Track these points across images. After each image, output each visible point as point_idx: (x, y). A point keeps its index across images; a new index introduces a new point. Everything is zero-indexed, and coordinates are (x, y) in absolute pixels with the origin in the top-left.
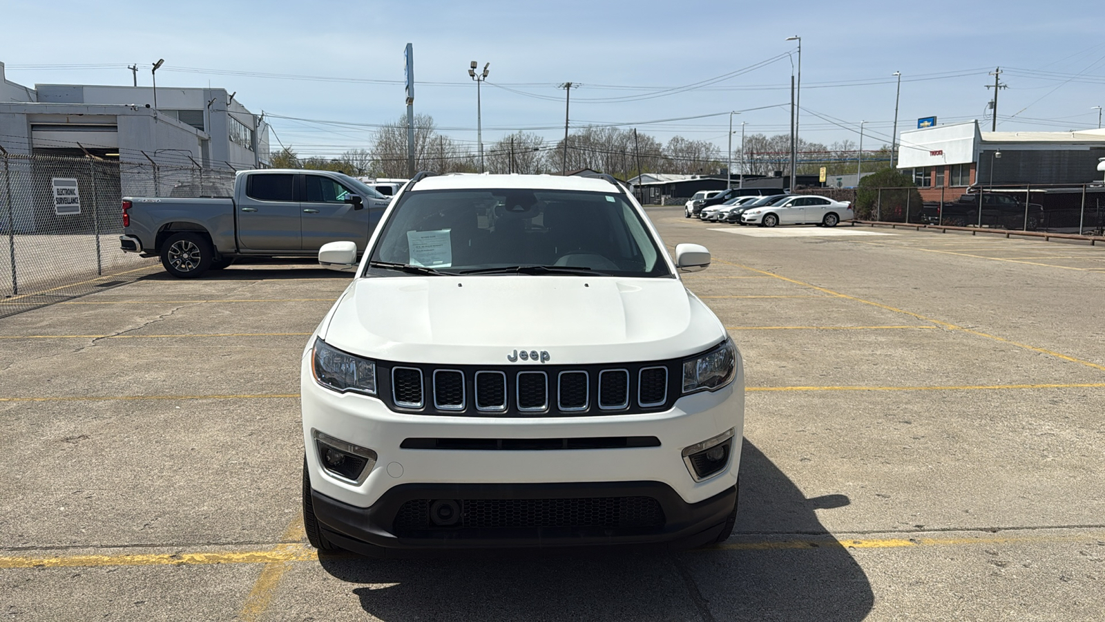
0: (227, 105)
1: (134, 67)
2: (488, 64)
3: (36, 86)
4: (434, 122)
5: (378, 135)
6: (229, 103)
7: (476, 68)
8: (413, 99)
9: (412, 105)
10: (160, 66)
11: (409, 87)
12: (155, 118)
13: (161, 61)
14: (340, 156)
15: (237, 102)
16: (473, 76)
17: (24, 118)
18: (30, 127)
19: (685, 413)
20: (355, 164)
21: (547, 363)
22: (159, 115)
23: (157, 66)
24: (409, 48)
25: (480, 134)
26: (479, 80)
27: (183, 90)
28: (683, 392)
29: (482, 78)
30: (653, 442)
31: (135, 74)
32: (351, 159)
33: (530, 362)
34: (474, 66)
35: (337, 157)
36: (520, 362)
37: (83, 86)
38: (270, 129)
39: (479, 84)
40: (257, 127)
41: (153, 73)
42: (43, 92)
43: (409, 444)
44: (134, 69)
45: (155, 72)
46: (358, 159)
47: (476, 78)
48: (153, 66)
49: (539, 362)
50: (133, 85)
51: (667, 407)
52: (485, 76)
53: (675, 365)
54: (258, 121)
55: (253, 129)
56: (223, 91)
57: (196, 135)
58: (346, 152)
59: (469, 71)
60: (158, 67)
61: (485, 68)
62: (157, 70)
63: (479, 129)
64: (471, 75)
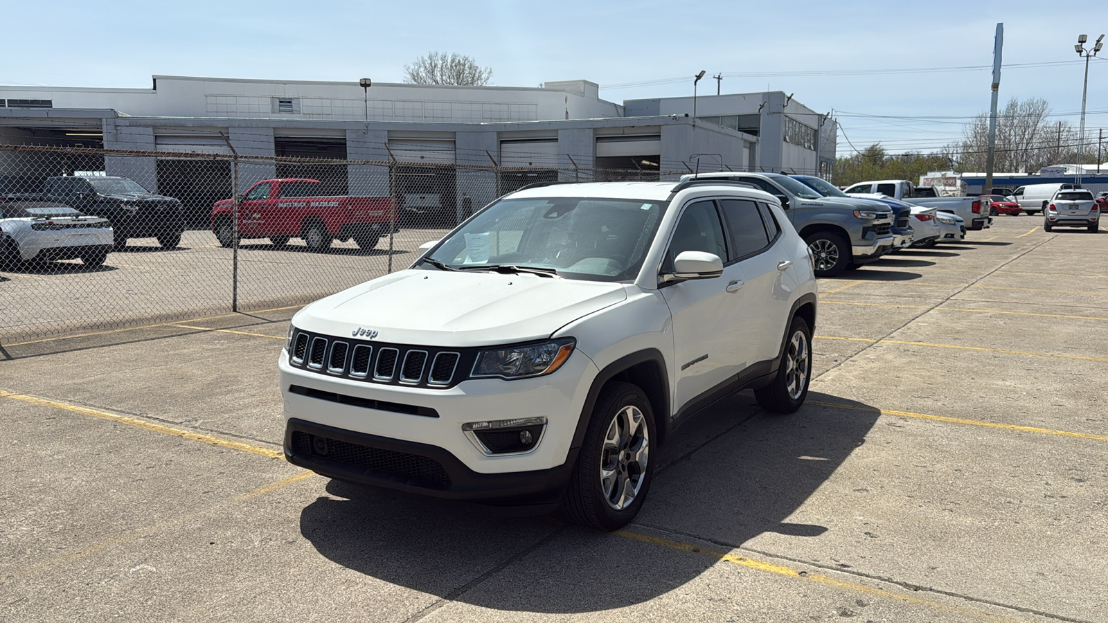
0: (784, 106)
1: (719, 76)
2: (1102, 36)
3: (625, 102)
4: (1050, 107)
5: (973, 127)
6: (786, 104)
7: (1085, 42)
8: (998, 84)
9: (997, 90)
10: (701, 77)
11: (996, 72)
12: (694, 126)
13: (703, 72)
14: (939, 150)
15: (797, 103)
16: (1080, 52)
17: (591, 132)
18: (595, 139)
19: (463, 393)
20: (954, 159)
21: (373, 339)
22: (698, 122)
23: (699, 77)
24: (1000, 28)
25: (1083, 119)
26: (1088, 56)
27: (744, 96)
28: (471, 376)
29: (1092, 53)
30: (432, 413)
31: (719, 82)
32: (951, 152)
33: (364, 338)
34: (1082, 40)
35: (935, 151)
36: (358, 337)
37: (659, 100)
38: (838, 126)
39: (1087, 60)
40: (821, 126)
41: (695, 84)
42: (631, 107)
43: (294, 389)
44: (719, 78)
45: (697, 83)
46: (959, 151)
47: (1084, 53)
48: (696, 78)
49: (368, 339)
50: (717, 94)
51: (450, 386)
52: (1096, 50)
53: (469, 353)
54: (823, 120)
55: (816, 128)
56: (781, 94)
57: (742, 139)
58: (946, 145)
59: (1076, 47)
60: (700, 79)
61: (1098, 41)
62: (698, 81)
63: (1084, 113)
64: (1077, 52)
